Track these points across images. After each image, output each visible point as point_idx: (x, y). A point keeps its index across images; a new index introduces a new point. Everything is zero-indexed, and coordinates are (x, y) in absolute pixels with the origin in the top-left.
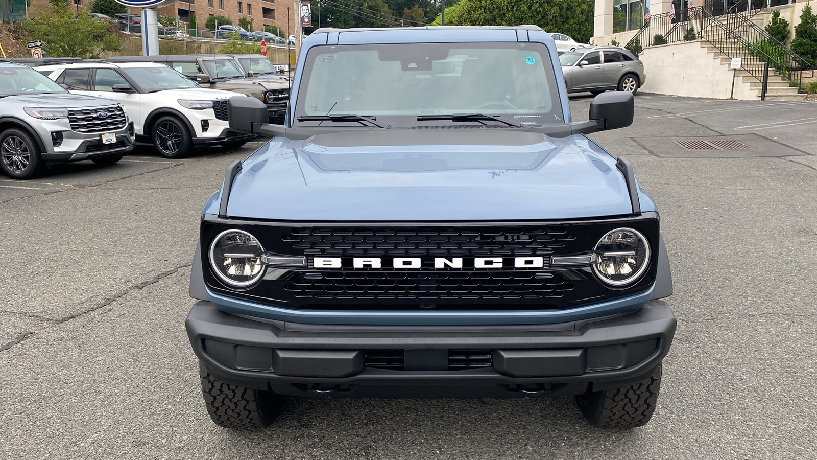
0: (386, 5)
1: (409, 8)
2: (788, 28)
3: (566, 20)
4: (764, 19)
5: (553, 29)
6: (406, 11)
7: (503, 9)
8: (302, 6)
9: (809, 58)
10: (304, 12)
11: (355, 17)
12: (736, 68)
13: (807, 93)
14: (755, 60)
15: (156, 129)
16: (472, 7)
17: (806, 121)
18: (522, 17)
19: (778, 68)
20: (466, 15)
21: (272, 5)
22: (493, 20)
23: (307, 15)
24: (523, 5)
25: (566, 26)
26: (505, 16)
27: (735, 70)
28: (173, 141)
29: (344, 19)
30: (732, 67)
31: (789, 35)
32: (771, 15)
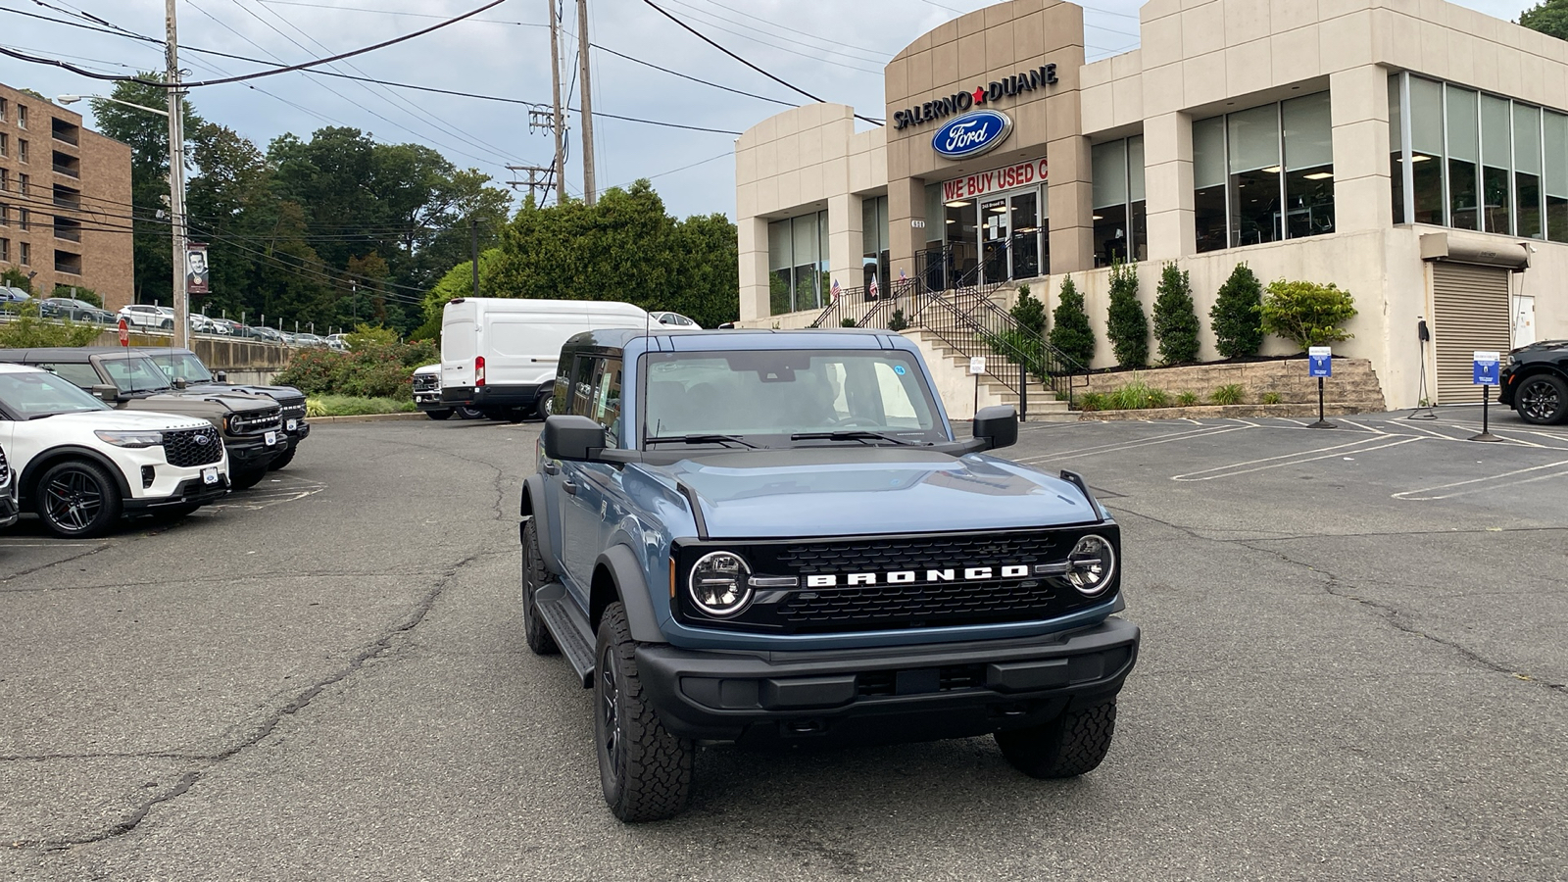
0: (313, 251)
1: (359, 258)
2: (1043, 312)
3: (678, 289)
4: (1008, 297)
5: (656, 305)
6: (353, 262)
7: (569, 269)
8: (190, 255)
9: (1077, 357)
10: (194, 265)
11: (248, 272)
12: (979, 372)
13: (1080, 409)
14: (1000, 360)
15: (47, 484)
16: (512, 264)
17: (1092, 451)
18: (603, 284)
19: (1037, 372)
20: (501, 278)
21: (75, 246)
22: (551, 287)
23: (199, 271)
24: (604, 263)
25: (680, 300)
26: (573, 282)
27: (977, 375)
28: (82, 506)
29: (227, 274)
30: (972, 371)
31: (1045, 323)
32: (1017, 293)
